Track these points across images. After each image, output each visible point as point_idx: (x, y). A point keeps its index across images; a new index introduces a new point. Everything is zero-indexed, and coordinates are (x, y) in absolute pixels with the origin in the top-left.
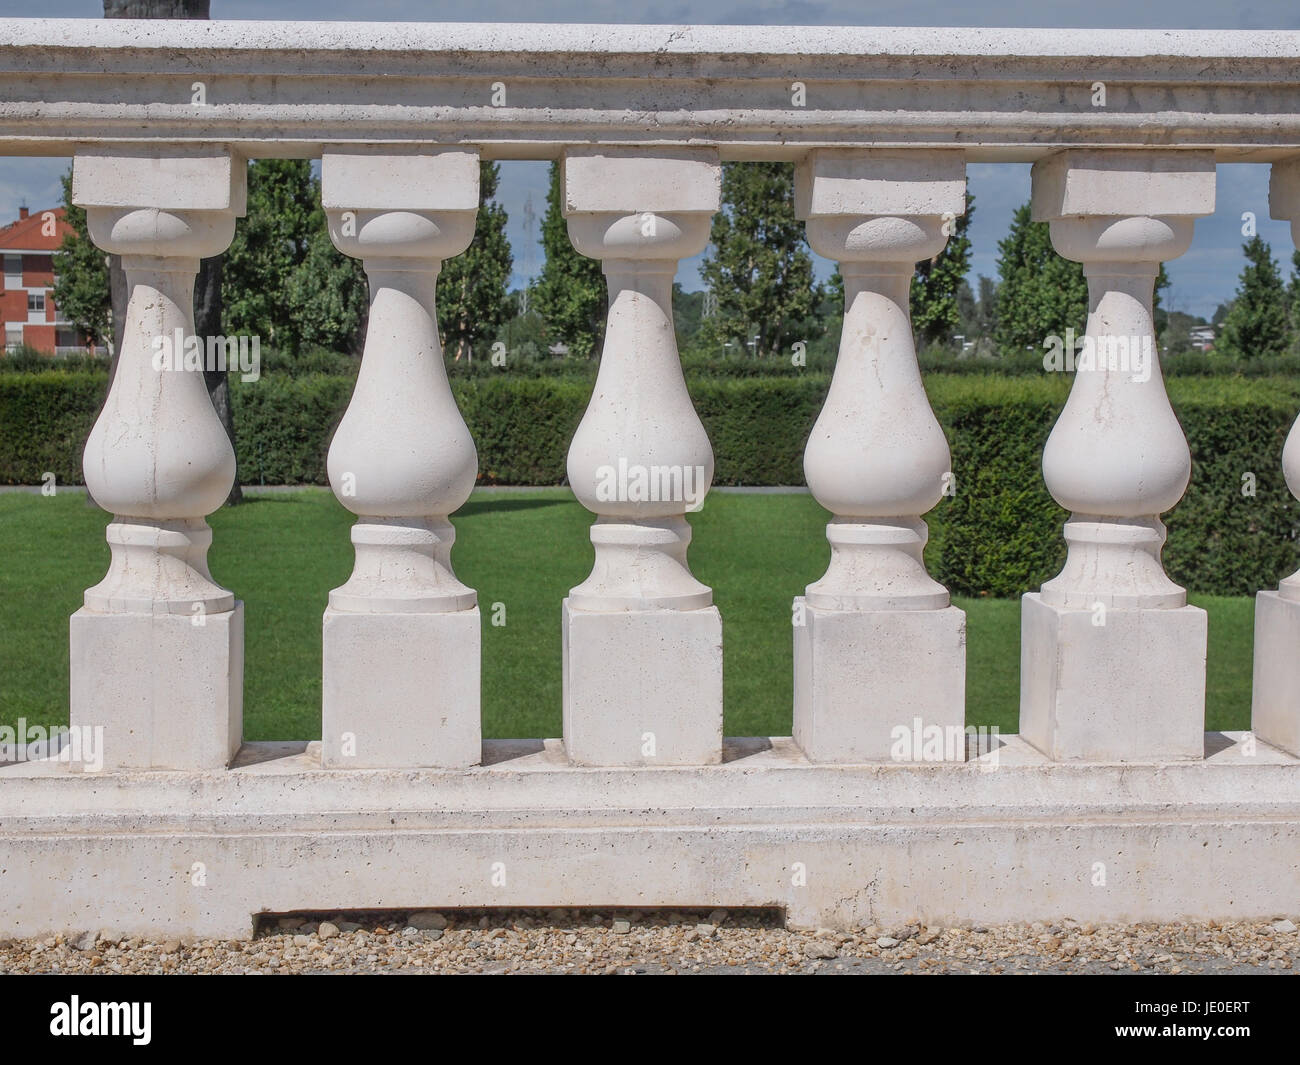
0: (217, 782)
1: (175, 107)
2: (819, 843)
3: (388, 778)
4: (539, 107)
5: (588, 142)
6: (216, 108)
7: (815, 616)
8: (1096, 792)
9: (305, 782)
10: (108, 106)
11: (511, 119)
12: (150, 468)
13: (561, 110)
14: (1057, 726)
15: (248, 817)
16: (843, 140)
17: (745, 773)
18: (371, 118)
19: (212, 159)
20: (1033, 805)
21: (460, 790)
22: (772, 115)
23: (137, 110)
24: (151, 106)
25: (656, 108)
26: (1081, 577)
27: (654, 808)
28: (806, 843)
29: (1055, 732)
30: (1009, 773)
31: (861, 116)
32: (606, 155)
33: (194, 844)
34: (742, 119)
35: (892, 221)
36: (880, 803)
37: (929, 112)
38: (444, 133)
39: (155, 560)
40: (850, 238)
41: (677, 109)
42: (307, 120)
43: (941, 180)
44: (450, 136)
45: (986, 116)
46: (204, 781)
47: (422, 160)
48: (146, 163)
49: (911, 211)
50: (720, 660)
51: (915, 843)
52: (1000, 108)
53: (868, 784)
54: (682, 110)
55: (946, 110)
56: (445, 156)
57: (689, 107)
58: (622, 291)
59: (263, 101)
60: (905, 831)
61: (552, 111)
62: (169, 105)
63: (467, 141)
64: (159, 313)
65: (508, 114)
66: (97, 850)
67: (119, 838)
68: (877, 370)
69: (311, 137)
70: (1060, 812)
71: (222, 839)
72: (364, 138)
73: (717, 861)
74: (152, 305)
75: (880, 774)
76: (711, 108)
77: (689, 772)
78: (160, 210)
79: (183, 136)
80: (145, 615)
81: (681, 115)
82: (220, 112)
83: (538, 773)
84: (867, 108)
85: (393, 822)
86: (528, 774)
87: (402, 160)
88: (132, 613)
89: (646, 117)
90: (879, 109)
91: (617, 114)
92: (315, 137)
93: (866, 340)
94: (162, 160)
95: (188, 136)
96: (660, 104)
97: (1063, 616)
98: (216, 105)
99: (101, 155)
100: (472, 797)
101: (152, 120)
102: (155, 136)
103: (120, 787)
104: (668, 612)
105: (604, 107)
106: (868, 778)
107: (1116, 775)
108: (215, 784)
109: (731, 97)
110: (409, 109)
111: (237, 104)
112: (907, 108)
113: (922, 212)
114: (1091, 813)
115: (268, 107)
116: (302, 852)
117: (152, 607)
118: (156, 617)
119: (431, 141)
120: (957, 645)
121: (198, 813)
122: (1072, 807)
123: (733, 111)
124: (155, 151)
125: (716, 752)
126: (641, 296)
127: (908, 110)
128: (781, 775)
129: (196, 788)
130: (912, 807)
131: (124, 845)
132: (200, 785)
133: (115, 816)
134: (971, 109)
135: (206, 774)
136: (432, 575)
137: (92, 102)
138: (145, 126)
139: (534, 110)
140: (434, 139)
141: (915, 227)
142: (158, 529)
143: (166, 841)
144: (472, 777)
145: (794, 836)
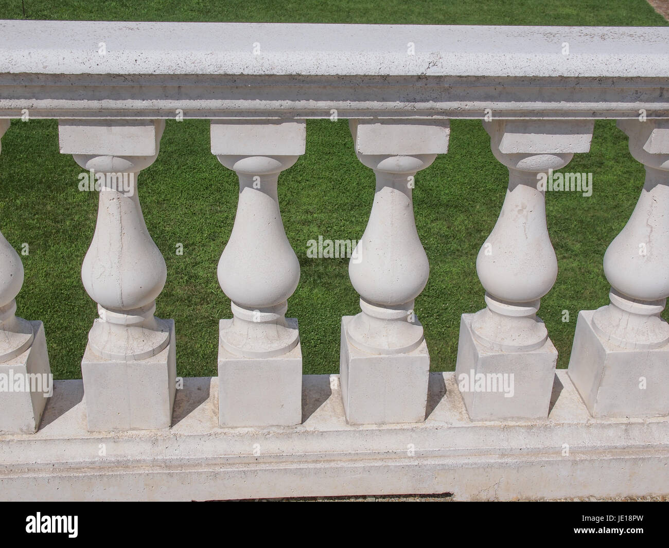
0: (165, 438)
1: (118, 102)
2: (473, 468)
3: (254, 435)
4: (344, 100)
5: (372, 118)
6: (144, 102)
7: (480, 356)
8: (613, 437)
9: (211, 438)
10: (76, 101)
11: (326, 108)
12: (119, 293)
13: (357, 102)
14: (597, 402)
15: (182, 459)
16: (525, 116)
17: (437, 429)
18: (240, 108)
19: (143, 127)
20: (581, 446)
21: (291, 440)
22: (485, 105)
23: (95, 104)
24: (103, 101)
25: (415, 101)
26: (618, 326)
27: (390, 451)
28: (467, 468)
29: (595, 405)
30: (570, 427)
31: (539, 105)
32: (382, 124)
33: (155, 475)
34: (467, 107)
35: (546, 156)
36: (505, 445)
37: (580, 103)
38: (285, 113)
39: (125, 329)
40: (520, 163)
41: (428, 101)
42: (201, 109)
43: (578, 134)
44: (289, 115)
45: (614, 105)
46: (159, 438)
47: (271, 127)
48: (104, 129)
49: (558, 151)
50: (428, 377)
51: (521, 467)
52: (623, 100)
53: (499, 434)
54: (431, 101)
55: (590, 102)
56: (284, 124)
57: (436, 100)
58: (385, 187)
59: (172, 98)
60: (516, 462)
61: (352, 103)
62: (115, 101)
63: (299, 118)
64: (118, 203)
65: (324, 105)
66: (105, 479)
67: (116, 474)
68: (525, 229)
69: (203, 116)
70: (594, 450)
71: (169, 473)
72: (236, 116)
73: (422, 476)
74: (113, 199)
75: (505, 429)
76: (449, 101)
77: (408, 430)
78: (114, 156)
79: (125, 116)
80: (122, 362)
81: (430, 104)
82: (146, 105)
83: (330, 431)
84: (543, 101)
85: (257, 459)
86: (326, 432)
87: (259, 126)
88: (114, 361)
89: (409, 106)
90: (550, 101)
91: (391, 105)
92: (206, 116)
93: (520, 211)
94: (113, 127)
95: (128, 116)
96: (418, 98)
97: (608, 354)
98: (144, 100)
99: (75, 125)
100: (297, 446)
101: (104, 109)
102: (107, 116)
103: (115, 442)
104: (402, 355)
105: (384, 100)
106: (499, 430)
107: (624, 427)
108: (164, 439)
109: (461, 94)
110: (264, 102)
111: (157, 100)
112: (567, 100)
113: (565, 151)
114: (610, 449)
115: (176, 101)
116: (211, 478)
117: (125, 358)
118: (127, 363)
119: (276, 118)
120: (552, 367)
121: (156, 458)
122: (601, 447)
123: (462, 103)
124: (109, 124)
125: (422, 417)
126: (396, 191)
127: (567, 102)
128: (455, 430)
129: (155, 442)
130: (520, 448)
131: (119, 477)
132: (157, 440)
133: (113, 460)
134: (605, 101)
135: (159, 434)
136: (276, 333)
137: (66, 99)
138: (100, 112)
139: (341, 102)
140: (279, 116)
141: (559, 158)
142: (126, 315)
143: (140, 475)
144: (297, 434)
145: (461, 466)
